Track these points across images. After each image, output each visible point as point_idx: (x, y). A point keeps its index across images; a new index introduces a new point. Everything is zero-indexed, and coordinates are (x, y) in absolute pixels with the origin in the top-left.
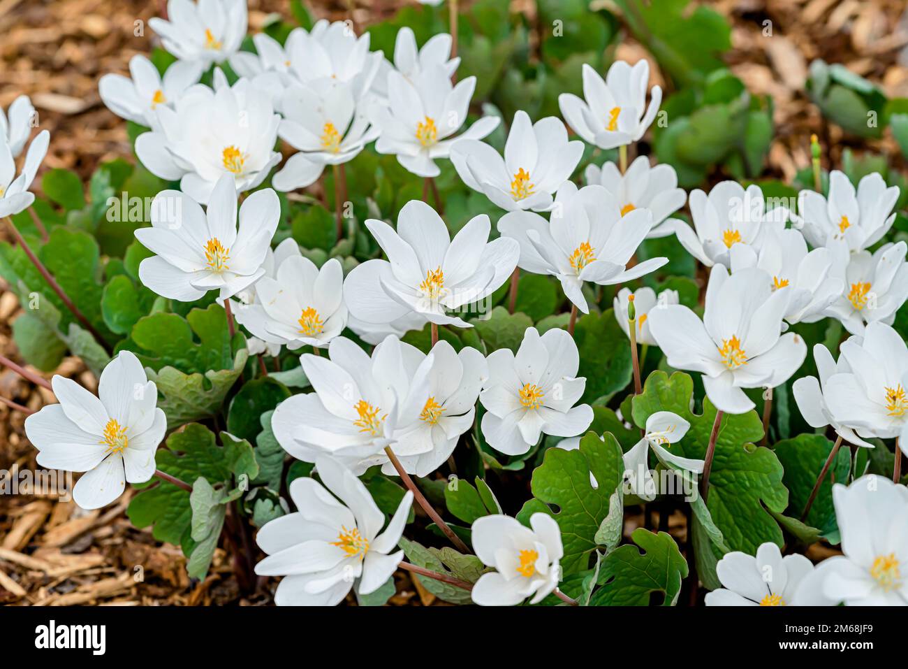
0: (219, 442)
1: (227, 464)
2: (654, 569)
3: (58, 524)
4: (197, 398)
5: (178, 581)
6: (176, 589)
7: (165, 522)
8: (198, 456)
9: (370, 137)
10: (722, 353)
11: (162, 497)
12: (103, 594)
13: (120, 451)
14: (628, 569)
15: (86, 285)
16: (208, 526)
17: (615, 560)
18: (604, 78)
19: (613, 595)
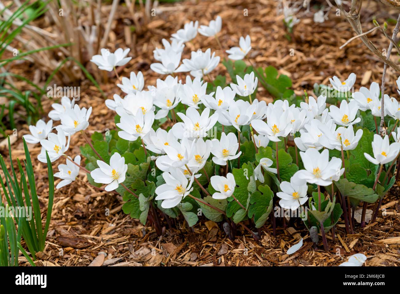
0: (146, 185)
1: (149, 192)
2: (267, 199)
3: (105, 229)
4: (138, 174)
5: (140, 236)
6: (140, 237)
7: (134, 212)
8: (141, 190)
9: (180, 101)
10: (273, 131)
11: (132, 204)
12: (119, 241)
13: (117, 179)
14: (260, 200)
15: (106, 156)
16: (145, 207)
17: (254, 196)
18: (243, 79)
19: (256, 209)
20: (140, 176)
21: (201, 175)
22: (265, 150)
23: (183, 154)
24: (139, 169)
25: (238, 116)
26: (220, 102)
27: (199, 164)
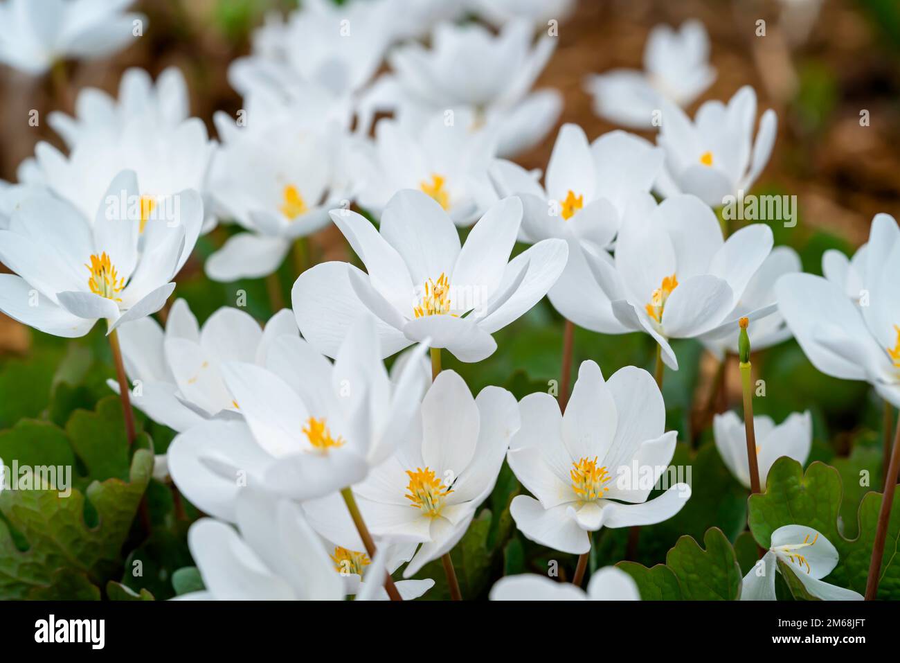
20: (83, 557)
21: (429, 583)
22: (805, 483)
23: (340, 428)
24: (78, 514)
25: (669, 284)
26: (572, 204)
27: (427, 523)
